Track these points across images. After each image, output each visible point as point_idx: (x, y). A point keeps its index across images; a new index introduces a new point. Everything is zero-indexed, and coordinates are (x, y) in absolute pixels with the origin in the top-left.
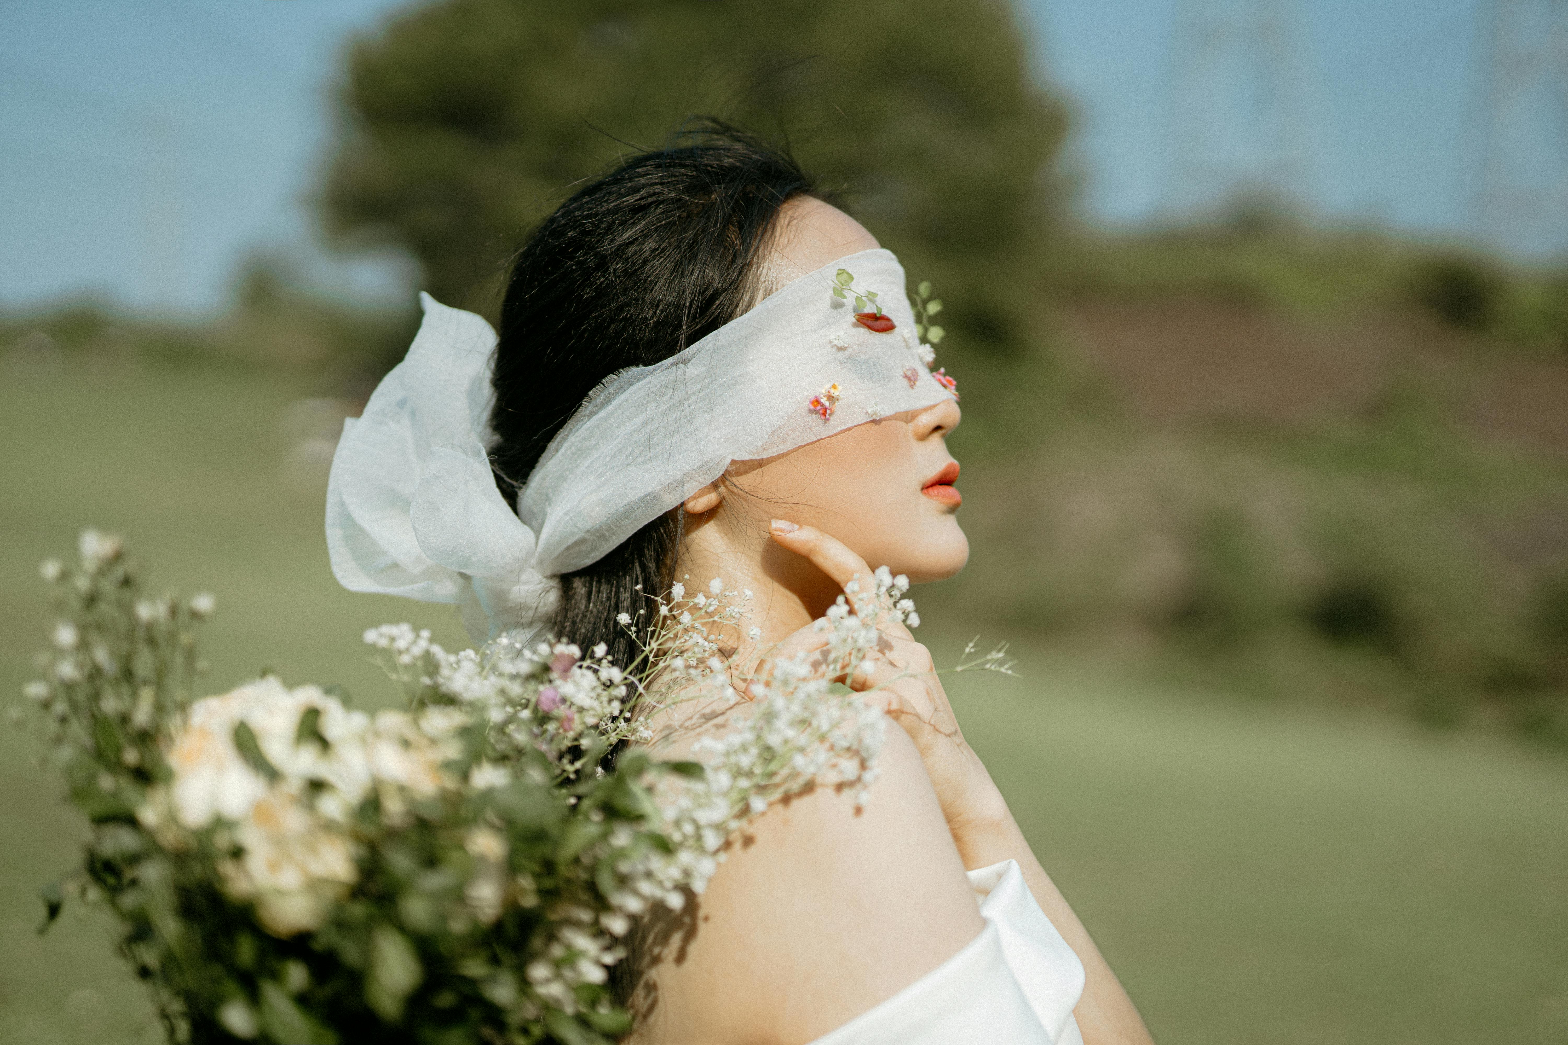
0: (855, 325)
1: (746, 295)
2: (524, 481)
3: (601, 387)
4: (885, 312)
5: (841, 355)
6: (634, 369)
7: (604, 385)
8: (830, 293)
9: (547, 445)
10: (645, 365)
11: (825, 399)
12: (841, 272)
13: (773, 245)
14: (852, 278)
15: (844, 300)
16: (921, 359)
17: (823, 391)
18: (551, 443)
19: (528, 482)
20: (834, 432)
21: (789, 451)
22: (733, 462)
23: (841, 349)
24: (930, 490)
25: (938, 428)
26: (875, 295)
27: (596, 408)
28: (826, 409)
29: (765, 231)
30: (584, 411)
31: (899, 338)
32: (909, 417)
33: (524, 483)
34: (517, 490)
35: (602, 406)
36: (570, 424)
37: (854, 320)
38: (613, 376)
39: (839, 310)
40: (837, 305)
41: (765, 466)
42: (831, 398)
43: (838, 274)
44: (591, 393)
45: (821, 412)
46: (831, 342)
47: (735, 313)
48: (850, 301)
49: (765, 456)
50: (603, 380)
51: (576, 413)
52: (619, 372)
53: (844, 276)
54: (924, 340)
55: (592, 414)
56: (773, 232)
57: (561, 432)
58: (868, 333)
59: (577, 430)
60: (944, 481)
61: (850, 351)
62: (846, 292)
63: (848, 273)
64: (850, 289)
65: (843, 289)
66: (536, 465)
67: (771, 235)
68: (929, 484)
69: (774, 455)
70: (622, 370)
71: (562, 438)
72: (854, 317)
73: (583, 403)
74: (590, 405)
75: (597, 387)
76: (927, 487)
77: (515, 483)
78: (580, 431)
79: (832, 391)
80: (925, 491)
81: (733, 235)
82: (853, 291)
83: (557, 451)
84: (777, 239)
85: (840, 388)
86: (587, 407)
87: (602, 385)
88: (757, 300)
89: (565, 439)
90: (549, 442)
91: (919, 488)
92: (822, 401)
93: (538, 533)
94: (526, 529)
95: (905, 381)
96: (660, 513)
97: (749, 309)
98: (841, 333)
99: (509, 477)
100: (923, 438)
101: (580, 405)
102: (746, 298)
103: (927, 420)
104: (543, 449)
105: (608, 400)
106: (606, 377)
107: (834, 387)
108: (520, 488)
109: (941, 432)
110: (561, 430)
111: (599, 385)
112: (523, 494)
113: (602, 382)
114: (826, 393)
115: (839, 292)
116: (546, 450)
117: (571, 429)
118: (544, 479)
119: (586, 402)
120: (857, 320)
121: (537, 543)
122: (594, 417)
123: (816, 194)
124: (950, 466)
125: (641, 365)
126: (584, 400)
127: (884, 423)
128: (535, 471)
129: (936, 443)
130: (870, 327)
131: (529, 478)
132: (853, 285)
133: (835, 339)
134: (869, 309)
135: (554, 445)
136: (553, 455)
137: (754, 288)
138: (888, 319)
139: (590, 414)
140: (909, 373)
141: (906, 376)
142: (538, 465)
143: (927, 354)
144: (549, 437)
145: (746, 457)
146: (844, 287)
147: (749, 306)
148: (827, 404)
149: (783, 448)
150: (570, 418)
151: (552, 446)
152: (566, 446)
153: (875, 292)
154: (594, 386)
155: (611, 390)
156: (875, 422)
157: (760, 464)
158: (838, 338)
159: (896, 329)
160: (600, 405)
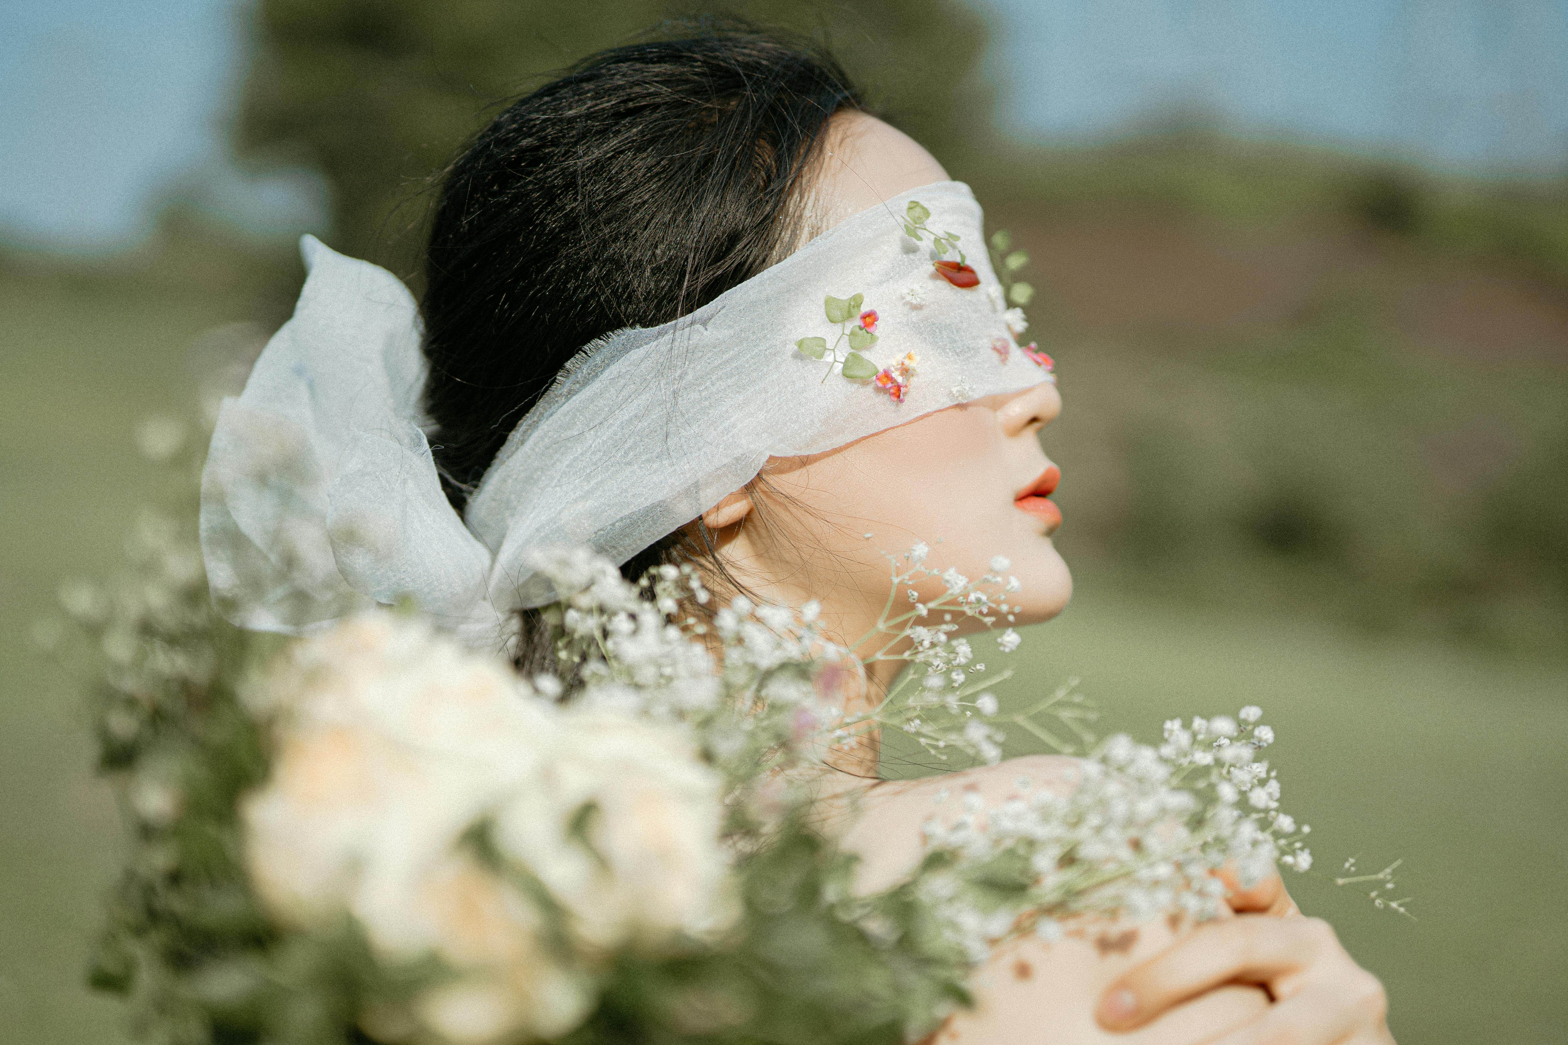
0: (934, 277)
1: (785, 233)
2: (474, 482)
3: (582, 356)
4: (969, 262)
5: (914, 316)
6: (628, 331)
7: (586, 353)
8: (900, 233)
9: (507, 436)
10: (645, 326)
11: (898, 373)
12: (914, 205)
13: (821, 168)
14: (927, 213)
15: (918, 243)
16: (1009, 327)
17: (894, 363)
18: (513, 433)
19: (481, 484)
20: (908, 419)
21: (847, 444)
22: (771, 458)
23: (917, 308)
24: (1025, 503)
25: (1034, 420)
26: (957, 238)
27: (578, 385)
28: (899, 388)
29: (809, 150)
30: (560, 389)
31: (983, 298)
32: (996, 402)
33: (476, 486)
34: (465, 495)
35: (585, 383)
36: (541, 404)
37: (932, 269)
38: (599, 341)
39: (912, 256)
40: (909, 250)
41: (809, 464)
42: (906, 371)
43: (910, 208)
44: (568, 365)
45: (892, 391)
46: (903, 298)
47: (771, 257)
48: (926, 244)
49: (814, 451)
50: (585, 347)
51: (548, 391)
52: (607, 336)
53: (917, 212)
54: (1010, 304)
55: (571, 393)
56: (821, 150)
57: (528, 417)
58: (949, 288)
59: (551, 415)
60: (1039, 492)
61: (925, 312)
62: (920, 232)
63: (923, 208)
64: (925, 229)
65: (917, 227)
66: (493, 462)
67: (819, 155)
68: (1022, 494)
69: (828, 450)
70: (611, 334)
71: (530, 425)
72: (933, 265)
73: (557, 377)
74: (567, 381)
75: (577, 356)
76: (1022, 498)
77: (464, 487)
78: (555, 417)
79: (907, 362)
80: (1019, 503)
81: (766, 155)
82: (929, 232)
83: (523, 442)
84: (827, 160)
85: (918, 358)
86: (563, 384)
87: (583, 354)
88: (801, 240)
89: (534, 426)
90: (510, 430)
91: (1011, 498)
92: (893, 375)
93: (494, 552)
94: (479, 547)
95: (995, 356)
96: (673, 529)
97: (789, 252)
98: (916, 287)
99: (456, 478)
100: (1015, 432)
101: (554, 381)
102: (786, 236)
103: (1019, 410)
104: (500, 441)
105: (594, 375)
106: (589, 342)
107: (909, 357)
108: (471, 493)
109: (1036, 425)
110: (528, 415)
111: (580, 354)
112: (474, 501)
113: (583, 349)
114: (899, 365)
115: (912, 231)
116: (507, 441)
117: (542, 414)
118: (504, 481)
119: (561, 376)
120: (936, 269)
121: (492, 568)
122: (574, 398)
123: (867, 110)
124: (1049, 471)
125: (638, 326)
126: (559, 374)
127: (970, 409)
128: (491, 470)
129: (1029, 440)
130: (952, 281)
131: (483, 479)
132: (929, 223)
133: (909, 294)
134: (951, 256)
135: (518, 435)
136: (517, 448)
137: (795, 224)
138: (972, 271)
139: (569, 393)
140: (999, 345)
141: (995, 349)
142: (496, 462)
143: (1017, 320)
144: (511, 424)
145: (790, 453)
146: (917, 226)
147: (789, 249)
148: (900, 380)
149: (839, 441)
150: (540, 399)
151: (515, 436)
152: (536, 435)
153: (958, 234)
154: (572, 355)
155: (598, 359)
156: (961, 406)
157: (804, 462)
158: (912, 293)
159: (980, 286)
160: (583, 381)
